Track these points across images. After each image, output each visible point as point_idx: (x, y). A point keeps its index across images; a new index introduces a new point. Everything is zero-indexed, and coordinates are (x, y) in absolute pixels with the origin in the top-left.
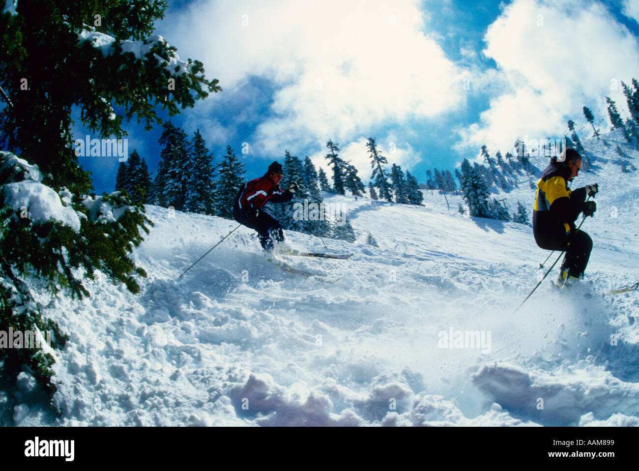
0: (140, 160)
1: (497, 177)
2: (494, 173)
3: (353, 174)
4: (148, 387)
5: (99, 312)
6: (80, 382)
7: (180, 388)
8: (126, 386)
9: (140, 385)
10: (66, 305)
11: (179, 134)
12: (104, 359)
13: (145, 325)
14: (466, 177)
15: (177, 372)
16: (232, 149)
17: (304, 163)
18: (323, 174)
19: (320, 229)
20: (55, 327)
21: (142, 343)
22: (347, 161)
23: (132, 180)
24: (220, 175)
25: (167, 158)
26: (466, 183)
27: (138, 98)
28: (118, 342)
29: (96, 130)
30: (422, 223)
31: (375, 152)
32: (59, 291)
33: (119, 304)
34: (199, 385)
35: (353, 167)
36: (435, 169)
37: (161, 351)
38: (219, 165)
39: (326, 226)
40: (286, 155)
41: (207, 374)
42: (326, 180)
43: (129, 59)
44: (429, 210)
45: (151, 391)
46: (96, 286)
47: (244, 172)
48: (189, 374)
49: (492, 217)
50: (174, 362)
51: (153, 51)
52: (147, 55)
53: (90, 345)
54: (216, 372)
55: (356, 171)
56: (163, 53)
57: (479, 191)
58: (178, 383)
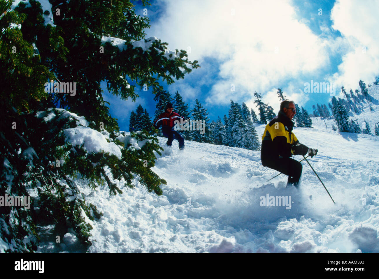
0: (143, 110)
1: (352, 106)
2: (350, 103)
3: (271, 111)
4: (155, 245)
5: (123, 200)
6: (109, 241)
7: (177, 246)
8: (140, 244)
9: (149, 244)
10: (102, 195)
11: (166, 94)
12: (126, 228)
13: (153, 207)
14: (335, 107)
15: (175, 236)
16: (199, 101)
17: (242, 107)
18: (253, 113)
19: (254, 146)
20: (94, 208)
21: (151, 218)
22: (267, 104)
23: (139, 122)
24: (193, 117)
25: (160, 109)
26: (335, 111)
27: (146, 75)
28: (136, 217)
29: (118, 95)
30: (312, 138)
31: (282, 97)
32: (97, 187)
33: (136, 195)
34: (189, 244)
35: (270, 107)
36: (317, 104)
37: (164, 223)
38: (192, 111)
39: (257, 144)
40: (231, 103)
41: (195, 238)
42: (256, 116)
43: (139, 51)
44: (316, 130)
45: (157, 248)
46: (121, 184)
47: (207, 114)
48: (182, 238)
49: (351, 132)
50: (172, 230)
51: (153, 46)
52: (150, 48)
53: (117, 219)
54: (201, 237)
55: (273, 109)
56: (159, 47)
57: (343, 116)
58: (176, 243)
